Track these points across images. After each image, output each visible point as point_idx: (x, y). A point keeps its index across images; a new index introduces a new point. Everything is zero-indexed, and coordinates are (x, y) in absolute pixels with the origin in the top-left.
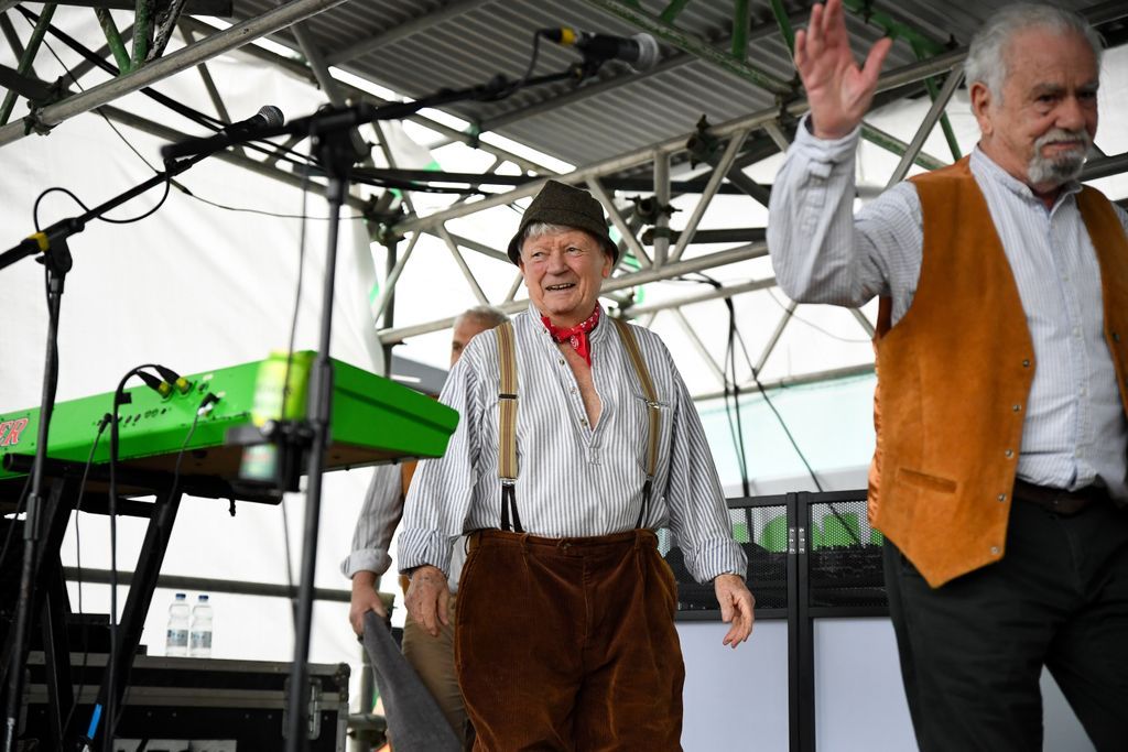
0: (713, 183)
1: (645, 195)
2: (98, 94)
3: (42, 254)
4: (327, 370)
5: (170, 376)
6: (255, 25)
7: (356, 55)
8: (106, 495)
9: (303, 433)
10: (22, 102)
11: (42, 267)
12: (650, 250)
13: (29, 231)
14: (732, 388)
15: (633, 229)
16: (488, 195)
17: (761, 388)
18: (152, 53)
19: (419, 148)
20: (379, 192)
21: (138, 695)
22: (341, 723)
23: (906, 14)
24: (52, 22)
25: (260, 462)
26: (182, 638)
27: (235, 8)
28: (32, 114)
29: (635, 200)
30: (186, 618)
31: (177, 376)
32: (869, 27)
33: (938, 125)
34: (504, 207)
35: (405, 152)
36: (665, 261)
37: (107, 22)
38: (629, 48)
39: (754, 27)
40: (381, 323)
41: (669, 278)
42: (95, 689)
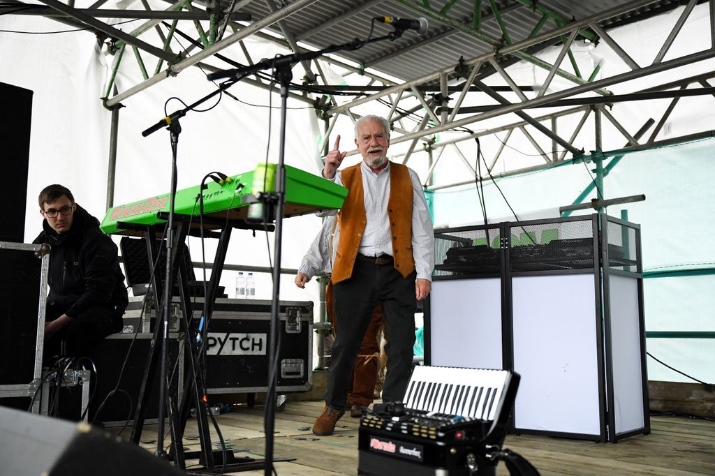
0: (466, 86)
1: (436, 93)
2: (196, 58)
3: (168, 126)
4: (283, 170)
5: (224, 177)
6: (260, 23)
7: (308, 36)
8: (200, 230)
9: (273, 197)
10: (165, 63)
11: (169, 132)
12: (439, 117)
13: (163, 117)
14: (479, 178)
15: (431, 108)
16: (368, 95)
17: (492, 178)
18: (217, 39)
19: (338, 75)
20: (320, 96)
21: (216, 315)
22: (310, 326)
23: (553, 7)
24: (177, 28)
25: (256, 211)
26: (242, 291)
27: (253, 16)
28: (169, 68)
29: (432, 95)
30: (244, 283)
31: (226, 177)
32: (535, 13)
33: (567, 55)
34: (375, 101)
35: (332, 78)
36: (446, 122)
37: (199, 26)
38: (415, 24)
39: (483, 15)
40: (323, 154)
41: (447, 130)
42: (201, 312)
